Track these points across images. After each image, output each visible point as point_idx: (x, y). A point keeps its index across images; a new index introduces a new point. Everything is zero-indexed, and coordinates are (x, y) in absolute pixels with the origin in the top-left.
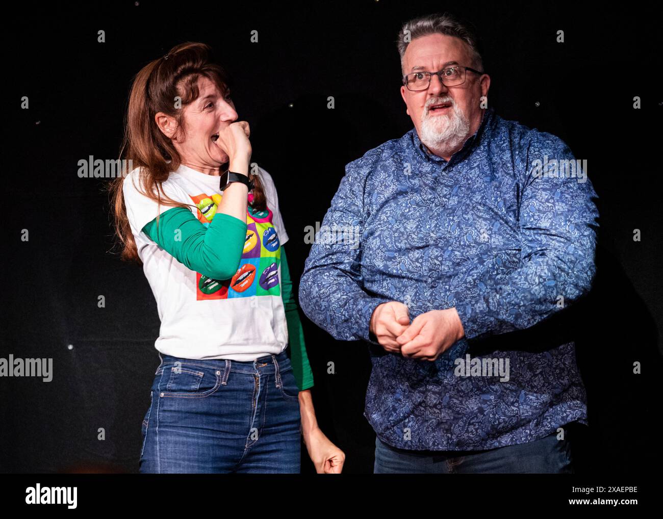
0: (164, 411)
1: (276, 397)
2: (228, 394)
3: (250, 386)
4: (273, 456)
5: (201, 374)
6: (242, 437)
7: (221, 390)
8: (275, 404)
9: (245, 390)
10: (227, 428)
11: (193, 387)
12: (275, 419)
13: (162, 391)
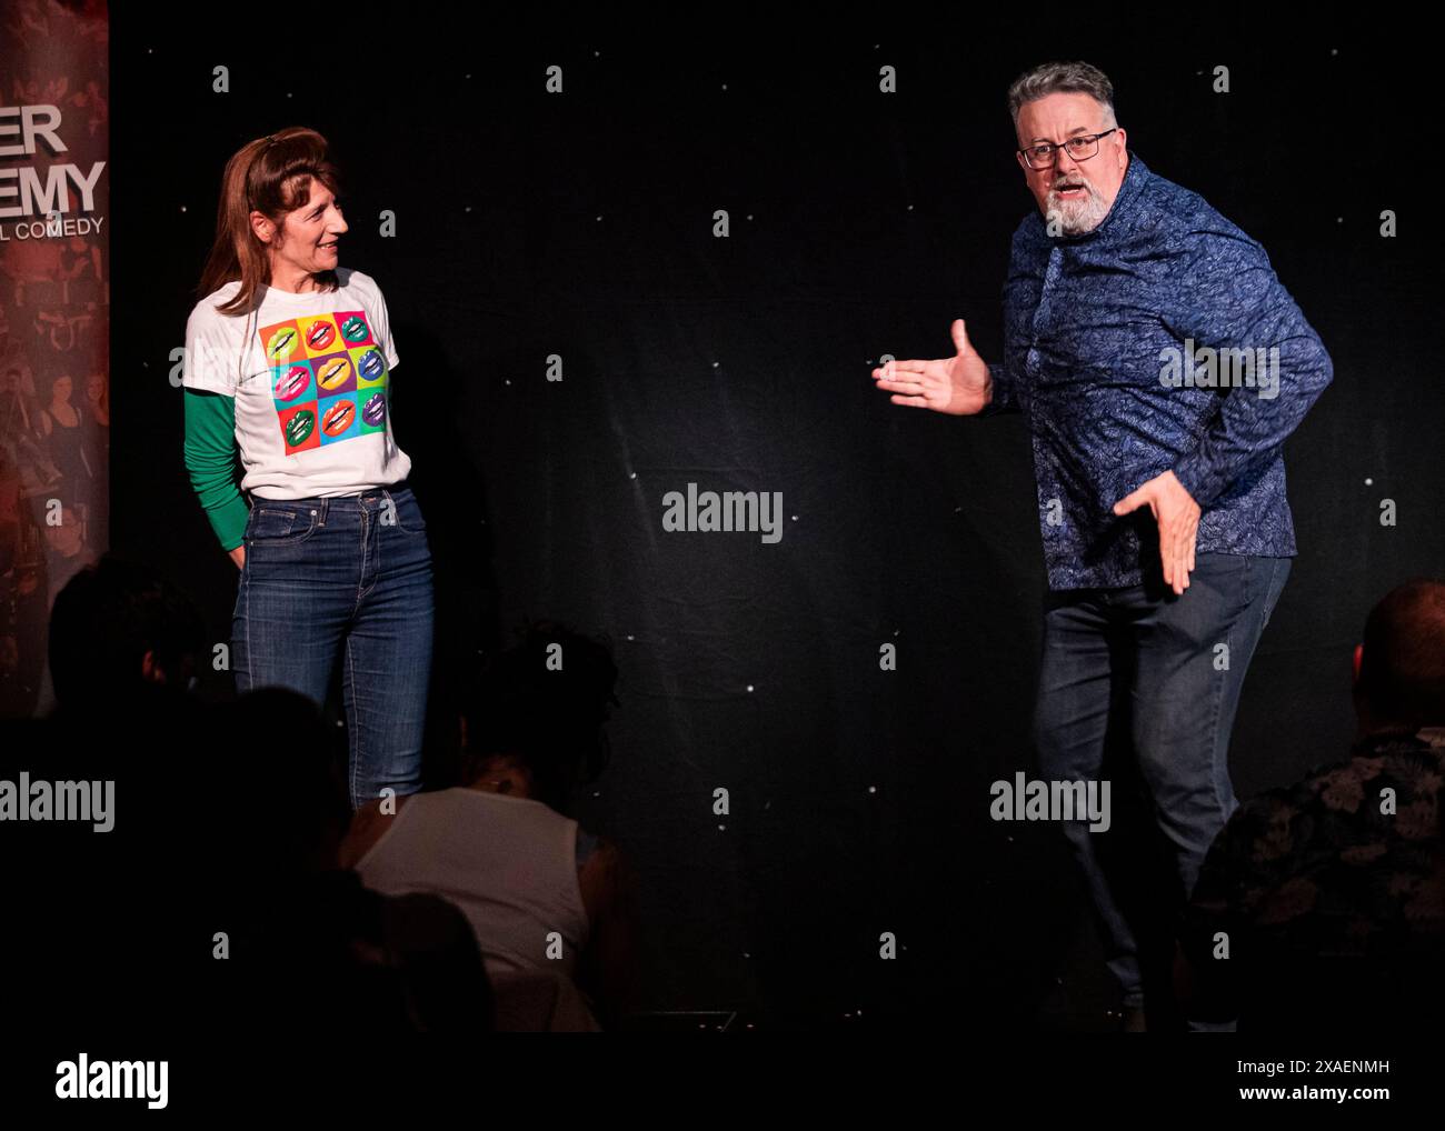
0: (254, 563)
1: (391, 535)
2: (329, 537)
3: (355, 526)
4: (396, 604)
5: (293, 515)
6: (352, 586)
7: (318, 532)
8: (392, 543)
9: (348, 531)
10: (332, 577)
11: (283, 532)
12: (393, 561)
13: (251, 540)
